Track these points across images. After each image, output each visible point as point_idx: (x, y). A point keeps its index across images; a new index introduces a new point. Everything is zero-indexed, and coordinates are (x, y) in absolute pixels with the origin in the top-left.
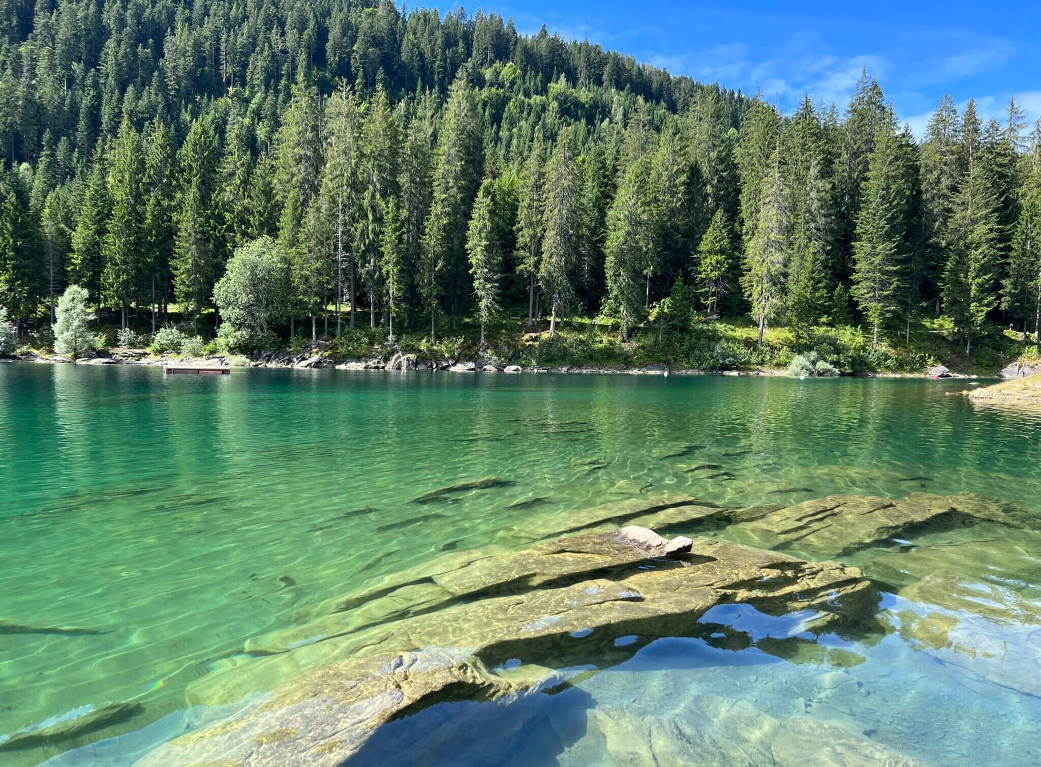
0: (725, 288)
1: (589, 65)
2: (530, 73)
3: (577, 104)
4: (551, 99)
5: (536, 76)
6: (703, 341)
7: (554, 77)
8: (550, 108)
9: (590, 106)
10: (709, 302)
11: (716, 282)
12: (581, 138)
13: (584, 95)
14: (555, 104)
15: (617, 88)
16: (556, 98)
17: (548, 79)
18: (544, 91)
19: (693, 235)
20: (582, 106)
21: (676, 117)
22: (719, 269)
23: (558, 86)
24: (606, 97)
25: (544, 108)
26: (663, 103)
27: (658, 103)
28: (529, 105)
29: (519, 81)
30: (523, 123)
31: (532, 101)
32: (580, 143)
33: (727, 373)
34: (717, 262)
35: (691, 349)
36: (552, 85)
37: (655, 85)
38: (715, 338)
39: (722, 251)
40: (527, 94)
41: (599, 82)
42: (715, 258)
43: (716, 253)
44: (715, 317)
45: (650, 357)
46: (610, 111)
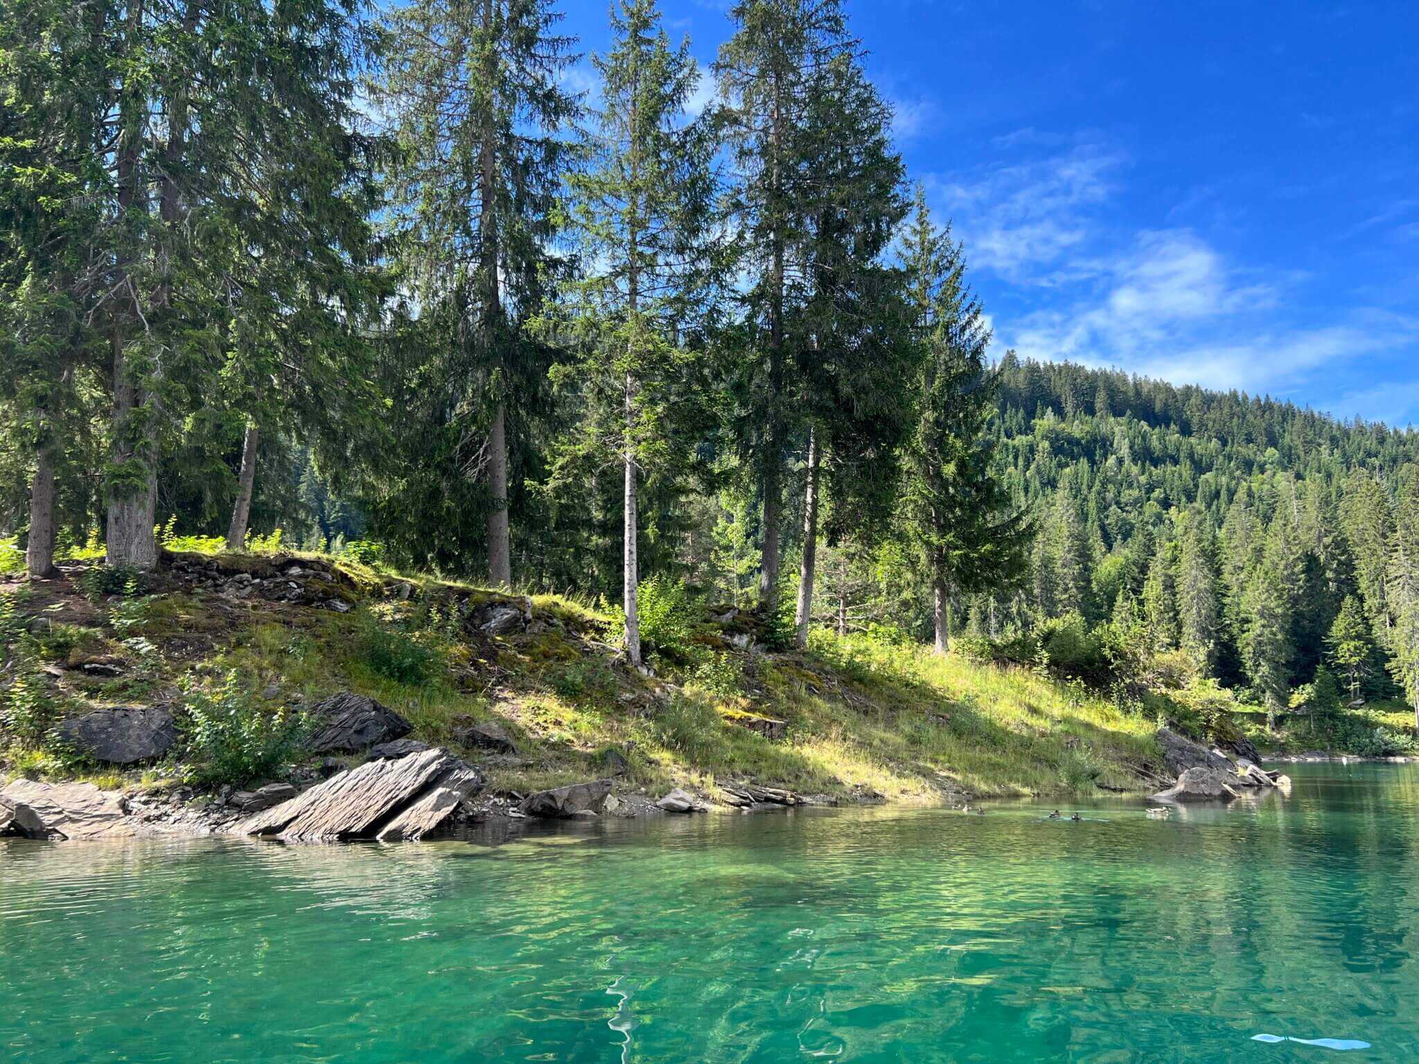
0: (1369, 674)
1: (1076, 391)
2: (1010, 411)
3: (1072, 441)
4: (1039, 438)
5: (1017, 412)
6: (1358, 728)
7: (1039, 411)
8: (1040, 448)
9: (1088, 442)
10: (1352, 687)
11: (1357, 667)
12: (1085, 482)
13: (1077, 428)
14: (1046, 444)
15: (1114, 416)
16: (1045, 437)
17: (1031, 414)
18: (1029, 429)
19: (1322, 620)
20: (1078, 442)
21: (1193, 440)
22: (1359, 655)
23: (1045, 422)
24: (1104, 429)
25: (1032, 449)
26: (1172, 426)
27: (1168, 426)
28: (1014, 447)
29: (997, 421)
30: (1011, 469)
31: (1016, 442)
32: (1084, 487)
33: (1391, 759)
34: (1356, 648)
35: (1347, 735)
36: (1036, 421)
37: (1158, 406)
38: (1369, 725)
39: (1358, 637)
40: (1009, 435)
41: (1091, 411)
42: (1353, 643)
43: (1353, 639)
44: (1359, 701)
45: (1306, 745)
46: (1112, 445)
